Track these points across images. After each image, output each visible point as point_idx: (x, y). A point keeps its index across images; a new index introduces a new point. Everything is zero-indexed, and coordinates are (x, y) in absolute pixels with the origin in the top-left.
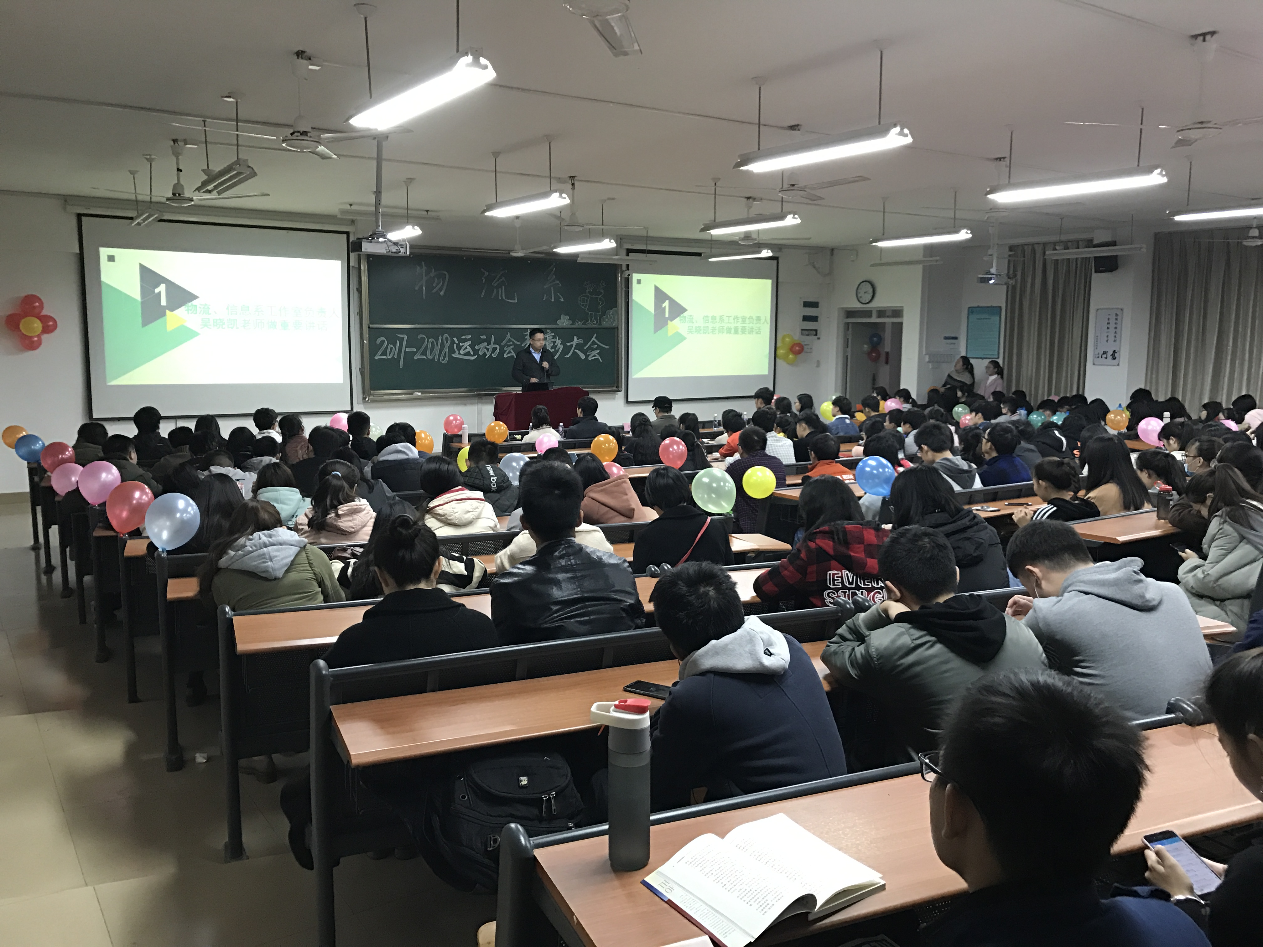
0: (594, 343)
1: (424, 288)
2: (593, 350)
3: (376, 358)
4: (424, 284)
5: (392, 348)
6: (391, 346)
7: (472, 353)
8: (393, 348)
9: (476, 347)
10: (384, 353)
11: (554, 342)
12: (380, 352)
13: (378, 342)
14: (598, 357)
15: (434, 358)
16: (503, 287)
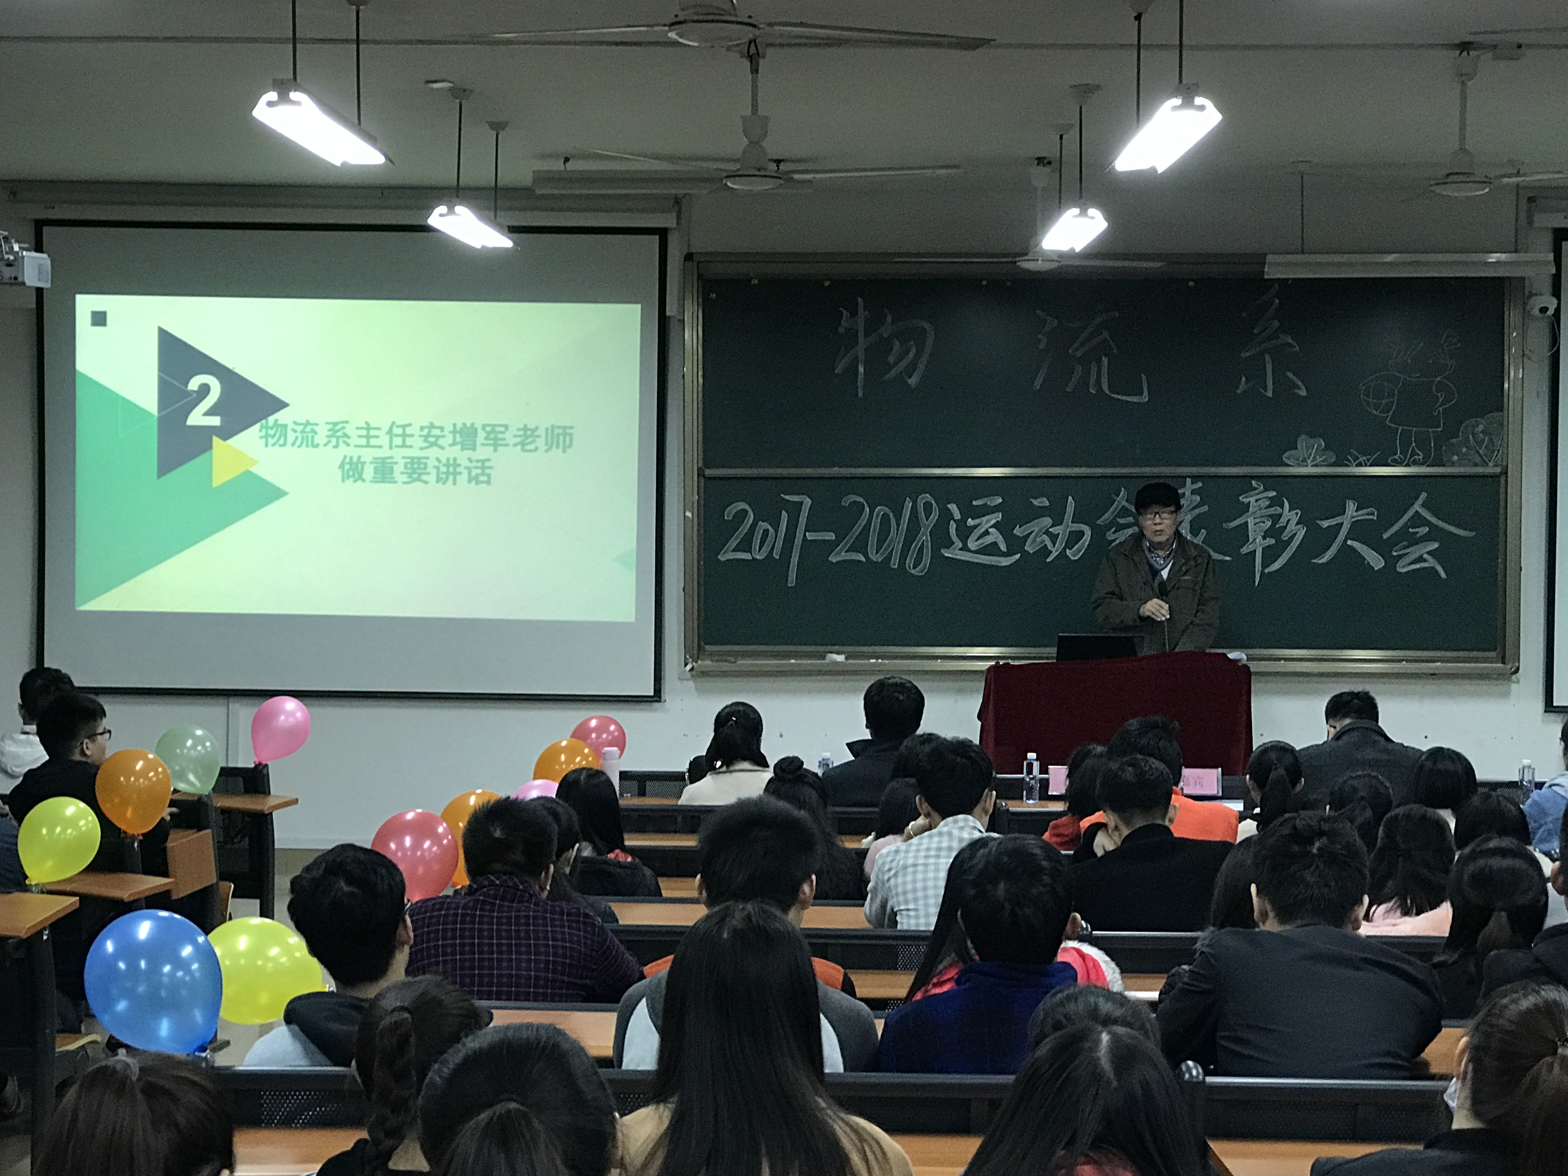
0: (1418, 520)
1: (861, 369)
2: (1415, 541)
3: (722, 558)
4: (861, 356)
5: (766, 532)
6: (764, 525)
7: (1003, 547)
8: (771, 530)
9: (1017, 531)
10: (745, 545)
11: (1276, 518)
12: (733, 543)
13: (729, 513)
14: (1431, 562)
15: (889, 558)
16: (1105, 360)
